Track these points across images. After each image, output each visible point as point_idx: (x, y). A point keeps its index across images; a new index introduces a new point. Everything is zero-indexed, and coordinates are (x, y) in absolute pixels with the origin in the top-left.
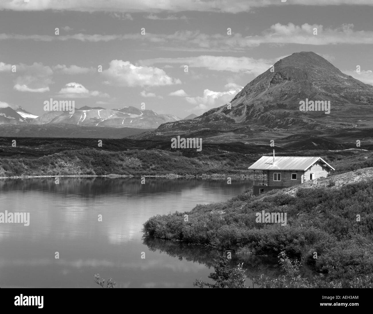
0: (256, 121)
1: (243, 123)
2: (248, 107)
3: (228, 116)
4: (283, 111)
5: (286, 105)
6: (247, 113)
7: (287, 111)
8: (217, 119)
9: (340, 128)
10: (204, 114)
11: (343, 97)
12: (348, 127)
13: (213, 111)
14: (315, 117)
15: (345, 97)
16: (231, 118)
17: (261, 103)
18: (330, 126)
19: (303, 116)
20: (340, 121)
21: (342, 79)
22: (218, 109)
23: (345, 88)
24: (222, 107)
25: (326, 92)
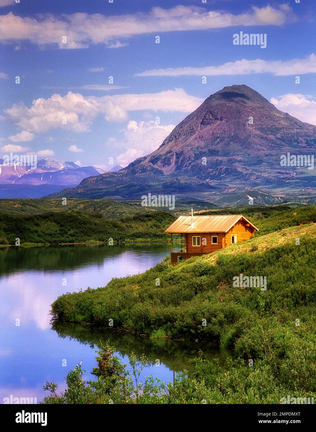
0: (186, 171)
1: (173, 175)
2: (177, 154)
3: (155, 166)
4: (215, 158)
5: (218, 151)
6: (177, 163)
7: (220, 158)
8: (144, 170)
9: (277, 177)
10: (129, 165)
11: (278, 139)
12: (286, 176)
13: (138, 161)
14: (250, 165)
15: (282, 139)
16: (160, 169)
17: (192, 149)
18: (267, 176)
19: (237, 164)
20: (277, 169)
21: (278, 117)
22: (145, 158)
23: (281, 129)
24: (149, 156)
25: (261, 134)
